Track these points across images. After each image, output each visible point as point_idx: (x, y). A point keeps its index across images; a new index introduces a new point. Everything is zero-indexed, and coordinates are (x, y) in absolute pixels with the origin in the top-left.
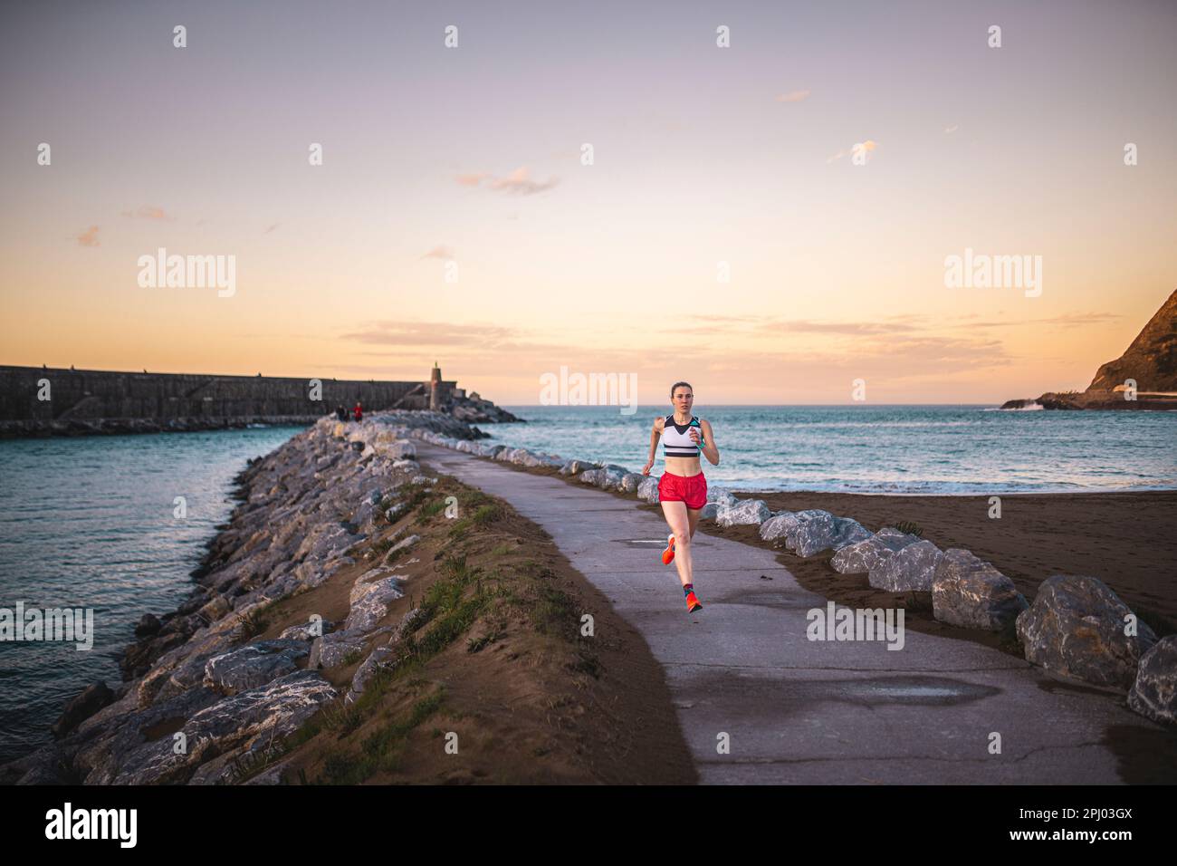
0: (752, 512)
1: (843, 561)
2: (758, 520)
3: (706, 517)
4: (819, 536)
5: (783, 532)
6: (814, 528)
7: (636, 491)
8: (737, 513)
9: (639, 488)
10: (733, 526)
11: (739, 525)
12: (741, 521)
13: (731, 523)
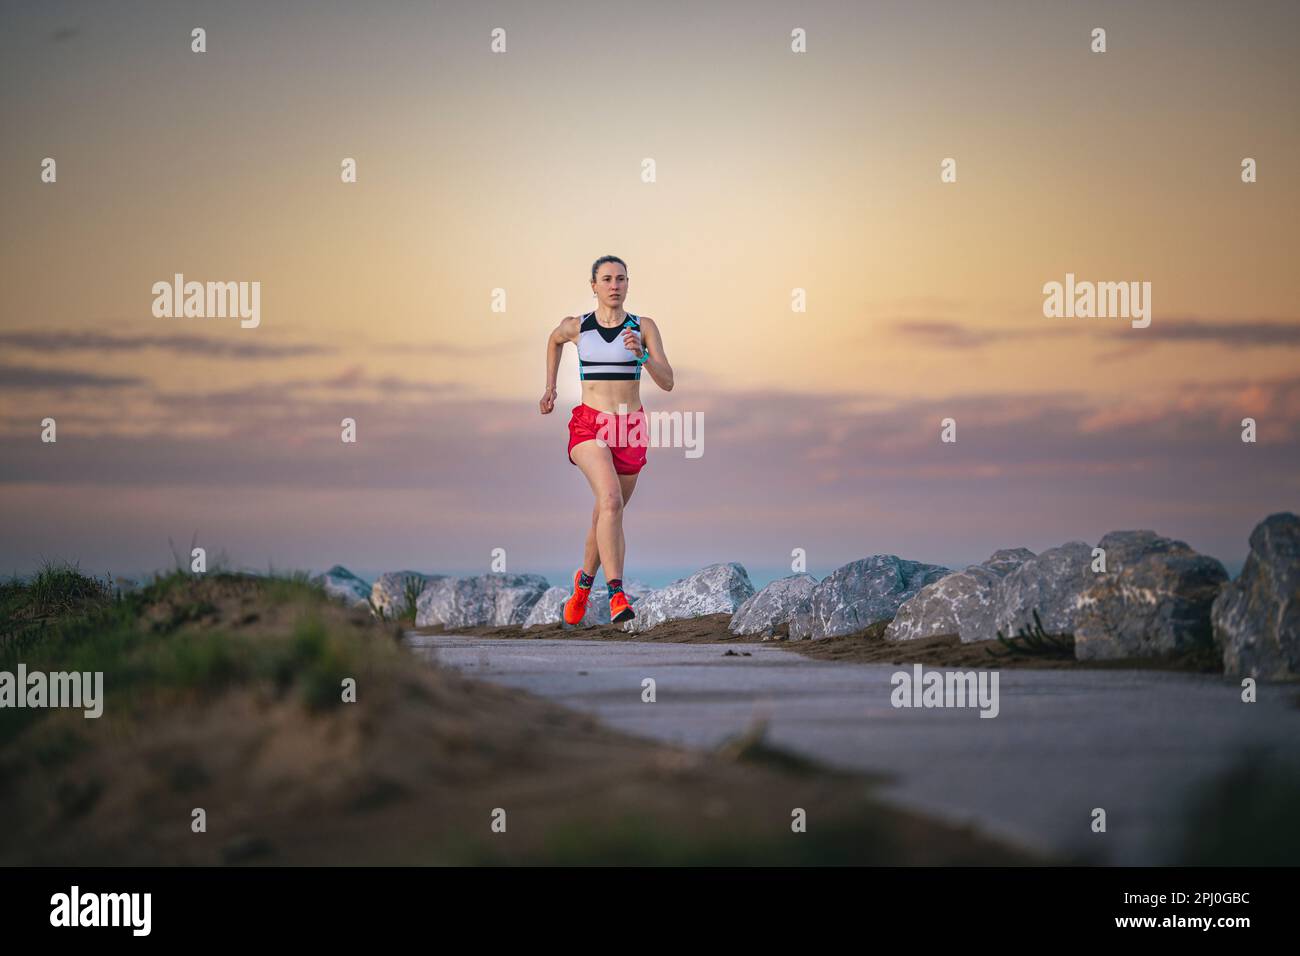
0: (712, 588)
1: (909, 623)
2: (727, 605)
3: (601, 623)
4: (864, 595)
5: (785, 613)
6: (852, 581)
7: (412, 611)
8: (676, 594)
9: (419, 603)
10: (667, 623)
11: (678, 620)
12: (685, 612)
13: (663, 619)
